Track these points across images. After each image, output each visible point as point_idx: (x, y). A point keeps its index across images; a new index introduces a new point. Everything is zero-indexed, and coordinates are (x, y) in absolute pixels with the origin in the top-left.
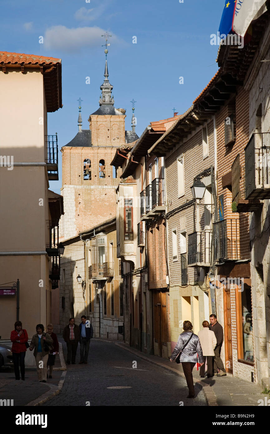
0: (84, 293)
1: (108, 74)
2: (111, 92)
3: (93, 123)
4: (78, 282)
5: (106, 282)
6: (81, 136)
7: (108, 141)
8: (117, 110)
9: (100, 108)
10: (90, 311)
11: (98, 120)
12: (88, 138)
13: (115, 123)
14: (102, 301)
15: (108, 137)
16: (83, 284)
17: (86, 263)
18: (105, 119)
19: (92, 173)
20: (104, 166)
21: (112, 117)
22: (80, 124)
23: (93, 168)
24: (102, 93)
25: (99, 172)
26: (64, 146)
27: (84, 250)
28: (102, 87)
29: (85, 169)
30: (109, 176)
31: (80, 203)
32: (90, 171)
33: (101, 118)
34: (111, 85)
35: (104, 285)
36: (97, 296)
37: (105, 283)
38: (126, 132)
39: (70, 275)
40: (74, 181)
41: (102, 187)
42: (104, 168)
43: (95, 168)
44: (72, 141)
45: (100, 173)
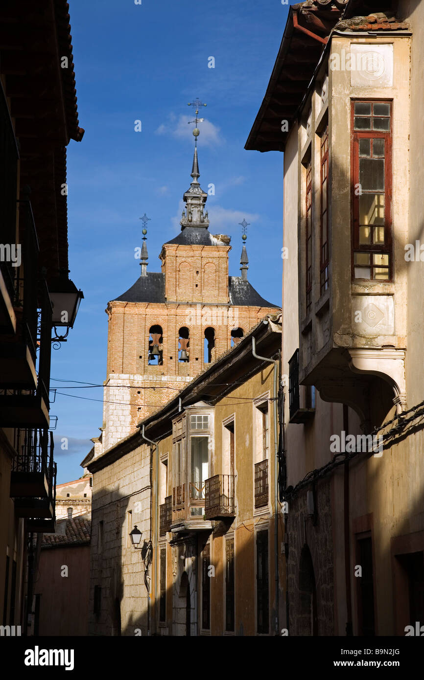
0: (146, 573)
1: (198, 172)
2: (204, 205)
3: (168, 260)
4: (132, 545)
5: (211, 536)
6: (145, 283)
7: (197, 294)
8: (214, 236)
9: (182, 233)
10: (163, 618)
11: (179, 253)
12: (159, 287)
13: (210, 260)
14: (197, 590)
15: (197, 286)
16: (146, 551)
17: (154, 497)
18: (191, 253)
19: (164, 353)
20: (187, 340)
21: (204, 249)
22: (144, 261)
23: (168, 343)
24: (186, 207)
25: (177, 350)
26: (113, 301)
27: (149, 466)
28: (186, 195)
29: (151, 345)
30: (197, 359)
31: (140, 408)
32: (160, 350)
33: (183, 251)
34: (203, 192)
35: (204, 545)
36: (184, 576)
37: (207, 538)
38: (230, 279)
39: (114, 532)
40: (129, 366)
41: (184, 380)
42: (188, 345)
43: (170, 343)
44: (128, 291)
45: (180, 353)
